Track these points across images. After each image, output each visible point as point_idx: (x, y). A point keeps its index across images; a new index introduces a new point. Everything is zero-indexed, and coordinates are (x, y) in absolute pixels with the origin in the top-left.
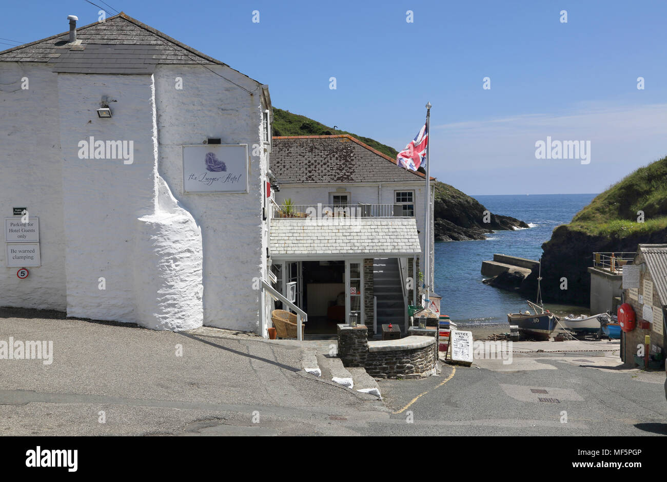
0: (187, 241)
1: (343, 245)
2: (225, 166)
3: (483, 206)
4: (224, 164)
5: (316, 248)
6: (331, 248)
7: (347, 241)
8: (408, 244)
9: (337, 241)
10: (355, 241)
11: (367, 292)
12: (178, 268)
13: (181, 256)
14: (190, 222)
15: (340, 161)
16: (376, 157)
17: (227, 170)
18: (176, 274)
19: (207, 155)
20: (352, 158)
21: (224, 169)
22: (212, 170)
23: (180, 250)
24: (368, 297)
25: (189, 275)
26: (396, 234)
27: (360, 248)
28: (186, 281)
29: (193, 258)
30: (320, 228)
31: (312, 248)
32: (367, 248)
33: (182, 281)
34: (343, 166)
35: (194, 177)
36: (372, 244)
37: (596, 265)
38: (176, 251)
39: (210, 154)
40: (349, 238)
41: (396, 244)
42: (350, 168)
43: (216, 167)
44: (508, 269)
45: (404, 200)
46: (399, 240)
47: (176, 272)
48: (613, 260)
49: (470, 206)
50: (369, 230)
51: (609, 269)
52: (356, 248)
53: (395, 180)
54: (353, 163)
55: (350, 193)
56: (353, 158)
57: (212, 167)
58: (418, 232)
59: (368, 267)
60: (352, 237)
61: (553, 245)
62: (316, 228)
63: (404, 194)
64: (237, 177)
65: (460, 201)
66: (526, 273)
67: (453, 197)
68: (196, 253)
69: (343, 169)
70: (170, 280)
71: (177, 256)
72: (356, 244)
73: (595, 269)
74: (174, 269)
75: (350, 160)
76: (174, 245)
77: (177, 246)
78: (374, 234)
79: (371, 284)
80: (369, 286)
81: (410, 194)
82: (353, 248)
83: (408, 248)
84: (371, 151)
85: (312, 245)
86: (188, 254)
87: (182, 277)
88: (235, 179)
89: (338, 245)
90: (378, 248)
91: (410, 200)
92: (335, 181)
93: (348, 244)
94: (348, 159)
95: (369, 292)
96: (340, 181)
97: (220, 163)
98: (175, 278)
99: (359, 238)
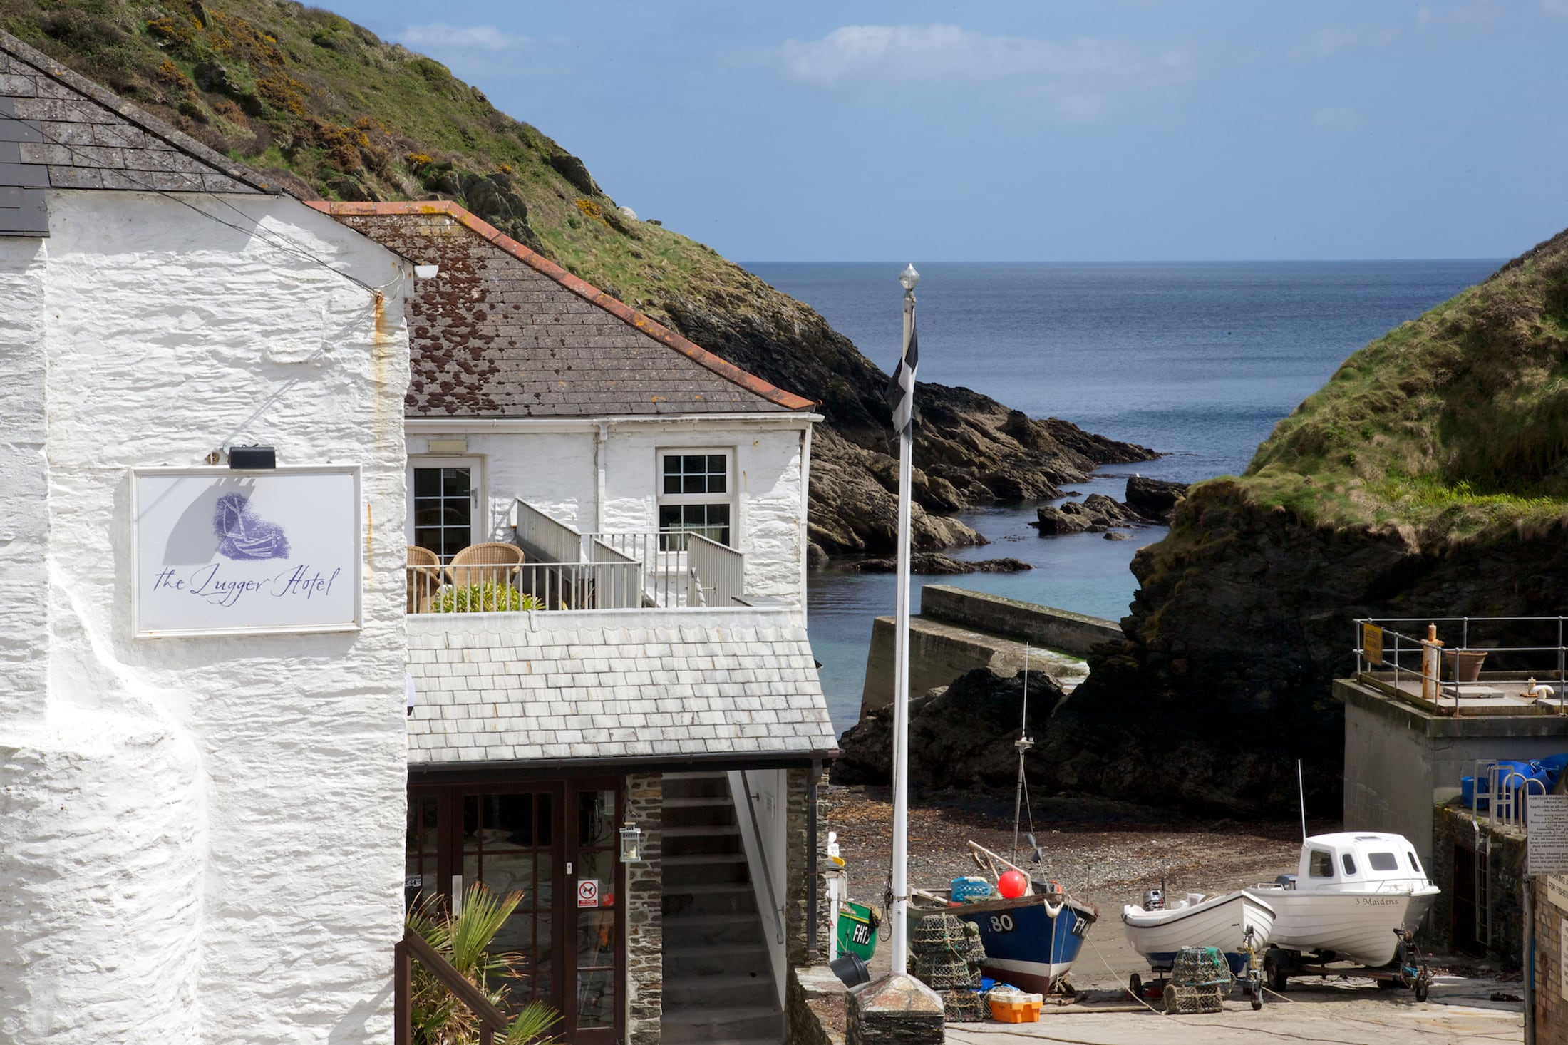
0: (161, 807)
1: (556, 723)
2: (284, 540)
3: (847, 343)
4: (279, 532)
5: (455, 740)
6: (511, 738)
7: (566, 708)
8: (789, 716)
9: (531, 709)
10: (597, 708)
11: (639, 897)
12: (131, 906)
13: (143, 864)
14: (167, 738)
15: (431, 318)
16: (575, 306)
17: (291, 553)
18: (128, 929)
19: (220, 503)
20: (478, 307)
21: (279, 550)
22: (239, 555)
23: (139, 843)
24: (642, 913)
25: (163, 924)
26: (738, 676)
27: (618, 734)
28: (156, 947)
29: (175, 866)
30: (456, 656)
31: (440, 741)
32: (643, 734)
33: (144, 949)
34: (446, 344)
35: (173, 580)
36: (656, 719)
37: (1364, 668)
38: (128, 848)
39: (230, 499)
40: (571, 694)
41: (744, 718)
42: (476, 353)
43: (252, 543)
44: (987, 653)
45: (694, 486)
46: (755, 703)
47: (127, 919)
48: (1433, 650)
49: (793, 342)
50: (643, 664)
51: (1415, 690)
52: (603, 736)
53: (661, 407)
54: (485, 329)
55: (482, 457)
56: (484, 307)
57: (238, 545)
58: (818, 665)
59: (643, 804)
60: (582, 694)
61: (1179, 562)
62: (444, 656)
63: (694, 463)
64: (326, 576)
65: (746, 320)
66: (1064, 672)
67: (716, 299)
68: (183, 846)
69: (449, 356)
70: (104, 948)
71: (129, 866)
72: (602, 721)
73: (1362, 689)
74: (121, 912)
75: (470, 319)
76: (120, 828)
77: (132, 827)
78: (661, 677)
79: (653, 865)
80: (647, 874)
81: (719, 463)
82: (591, 734)
83: (791, 732)
84: (552, 279)
85: (438, 726)
86: (162, 854)
87: (144, 936)
88: (318, 580)
89: (533, 724)
90: (682, 733)
91: (719, 485)
92: (421, 408)
93: (574, 722)
94: (463, 311)
95: (645, 894)
96: (442, 411)
97: (268, 530)
98: (123, 941)
99: (607, 693)
